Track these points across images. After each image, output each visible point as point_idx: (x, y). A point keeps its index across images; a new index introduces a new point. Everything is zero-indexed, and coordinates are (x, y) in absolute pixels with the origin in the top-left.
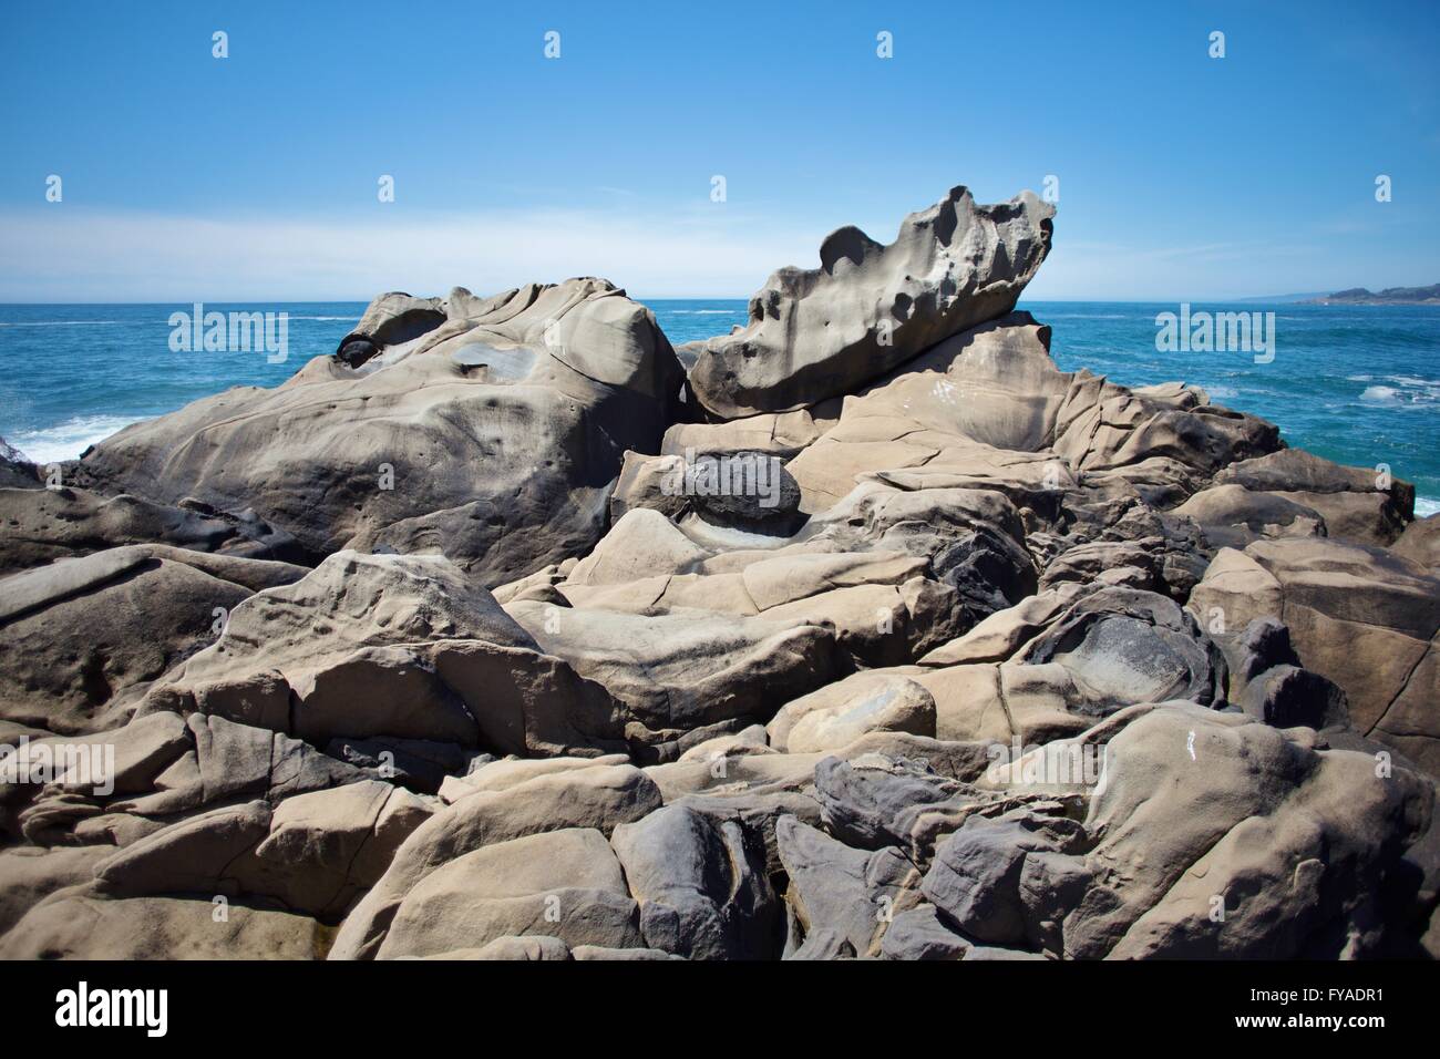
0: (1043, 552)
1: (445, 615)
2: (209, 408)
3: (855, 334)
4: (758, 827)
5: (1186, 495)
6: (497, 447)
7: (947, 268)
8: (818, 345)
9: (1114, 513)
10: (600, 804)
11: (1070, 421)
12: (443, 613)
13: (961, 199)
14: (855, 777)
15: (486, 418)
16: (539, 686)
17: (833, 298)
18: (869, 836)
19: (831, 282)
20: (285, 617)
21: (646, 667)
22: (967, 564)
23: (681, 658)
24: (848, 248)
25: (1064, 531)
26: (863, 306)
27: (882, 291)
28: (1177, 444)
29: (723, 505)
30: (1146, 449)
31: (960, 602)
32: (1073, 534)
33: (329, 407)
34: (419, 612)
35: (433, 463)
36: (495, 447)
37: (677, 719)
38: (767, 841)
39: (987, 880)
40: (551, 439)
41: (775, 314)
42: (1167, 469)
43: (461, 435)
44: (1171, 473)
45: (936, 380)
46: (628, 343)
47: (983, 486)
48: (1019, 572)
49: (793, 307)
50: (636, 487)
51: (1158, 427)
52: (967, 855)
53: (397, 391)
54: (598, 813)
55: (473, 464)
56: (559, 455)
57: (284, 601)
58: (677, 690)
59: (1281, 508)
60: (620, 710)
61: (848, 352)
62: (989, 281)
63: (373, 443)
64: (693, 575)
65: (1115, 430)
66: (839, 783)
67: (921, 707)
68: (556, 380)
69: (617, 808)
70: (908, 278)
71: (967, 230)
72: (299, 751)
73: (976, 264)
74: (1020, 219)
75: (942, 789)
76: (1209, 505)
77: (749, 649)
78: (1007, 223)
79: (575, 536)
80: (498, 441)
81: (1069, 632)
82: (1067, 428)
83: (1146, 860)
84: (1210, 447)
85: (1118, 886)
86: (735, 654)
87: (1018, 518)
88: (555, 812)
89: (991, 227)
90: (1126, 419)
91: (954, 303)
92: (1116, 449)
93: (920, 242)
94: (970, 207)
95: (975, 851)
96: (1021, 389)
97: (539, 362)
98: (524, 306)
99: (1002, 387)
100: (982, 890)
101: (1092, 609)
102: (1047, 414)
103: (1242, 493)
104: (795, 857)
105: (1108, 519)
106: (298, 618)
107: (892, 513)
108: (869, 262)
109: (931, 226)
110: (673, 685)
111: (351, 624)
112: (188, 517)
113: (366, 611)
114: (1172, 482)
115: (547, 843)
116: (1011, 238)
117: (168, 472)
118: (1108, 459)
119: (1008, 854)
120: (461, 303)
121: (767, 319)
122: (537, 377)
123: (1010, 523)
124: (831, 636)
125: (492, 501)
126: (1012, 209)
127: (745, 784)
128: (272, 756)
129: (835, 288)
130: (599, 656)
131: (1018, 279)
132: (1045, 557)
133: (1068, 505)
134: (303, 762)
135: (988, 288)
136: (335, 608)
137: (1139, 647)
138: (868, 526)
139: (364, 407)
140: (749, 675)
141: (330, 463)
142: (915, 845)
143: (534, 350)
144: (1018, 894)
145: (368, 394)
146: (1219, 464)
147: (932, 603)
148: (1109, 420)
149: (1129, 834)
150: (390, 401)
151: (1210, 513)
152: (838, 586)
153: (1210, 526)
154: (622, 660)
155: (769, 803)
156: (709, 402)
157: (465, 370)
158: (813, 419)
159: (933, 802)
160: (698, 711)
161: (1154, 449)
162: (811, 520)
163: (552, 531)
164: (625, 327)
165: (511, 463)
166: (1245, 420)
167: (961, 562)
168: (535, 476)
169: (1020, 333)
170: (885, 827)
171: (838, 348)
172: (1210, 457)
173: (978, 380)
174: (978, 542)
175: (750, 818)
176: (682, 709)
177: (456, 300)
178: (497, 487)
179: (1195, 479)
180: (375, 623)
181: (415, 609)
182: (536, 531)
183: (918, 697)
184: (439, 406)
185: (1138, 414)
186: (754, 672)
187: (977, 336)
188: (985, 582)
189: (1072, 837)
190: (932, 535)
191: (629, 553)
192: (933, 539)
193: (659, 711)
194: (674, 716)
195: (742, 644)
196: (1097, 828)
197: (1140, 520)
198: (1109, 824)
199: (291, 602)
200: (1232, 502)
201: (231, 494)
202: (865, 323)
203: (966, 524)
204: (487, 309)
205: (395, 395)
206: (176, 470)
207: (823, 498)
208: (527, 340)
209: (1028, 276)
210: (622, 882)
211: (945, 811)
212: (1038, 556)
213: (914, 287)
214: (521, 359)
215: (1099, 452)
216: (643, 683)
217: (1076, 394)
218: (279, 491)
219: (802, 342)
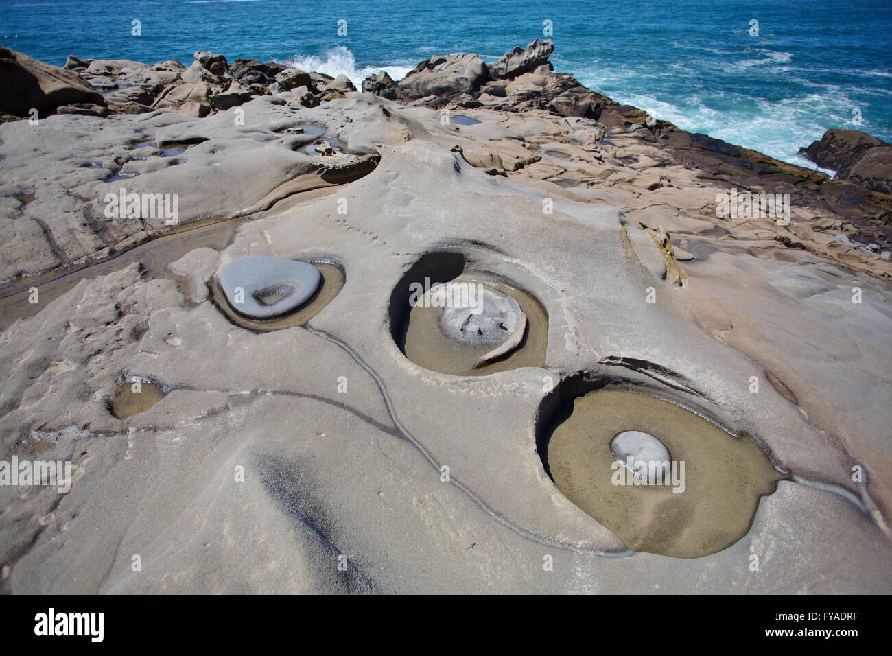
3: (517, 66)
7: (534, 54)
8: (511, 68)
15: (461, 80)
17: (515, 59)
24: (518, 50)
26: (519, 61)
27: (523, 58)
28: (563, 85)
29: (496, 92)
40: (470, 83)
41: (505, 62)
43: (458, 83)
45: (531, 74)
46: (481, 67)
49: (508, 61)
50: (483, 91)
51: (563, 82)
56: (472, 85)
61: (516, 69)
65: (554, 83)
68: (470, 74)
71: (538, 47)
73: (539, 53)
74: (548, 45)
78: (545, 46)
80: (463, 83)
82: (547, 83)
89: (542, 47)
90: (559, 81)
91: (535, 60)
92: (553, 86)
93: (530, 50)
94: (538, 43)
96: (543, 76)
97: (467, 71)
99: (540, 75)
108: (521, 53)
109: (532, 46)
116: (546, 49)
131: (547, 56)
135: (541, 58)
143: (466, 68)
150: (446, 77)
156: (494, 77)
157: (455, 71)
158: (510, 81)
161: (559, 86)
165: (466, 85)
169: (546, 65)
173: (537, 74)
184: (453, 78)
187: (538, 67)
202: (520, 64)
213: (528, 58)
214: (464, 70)
219: (509, 67)
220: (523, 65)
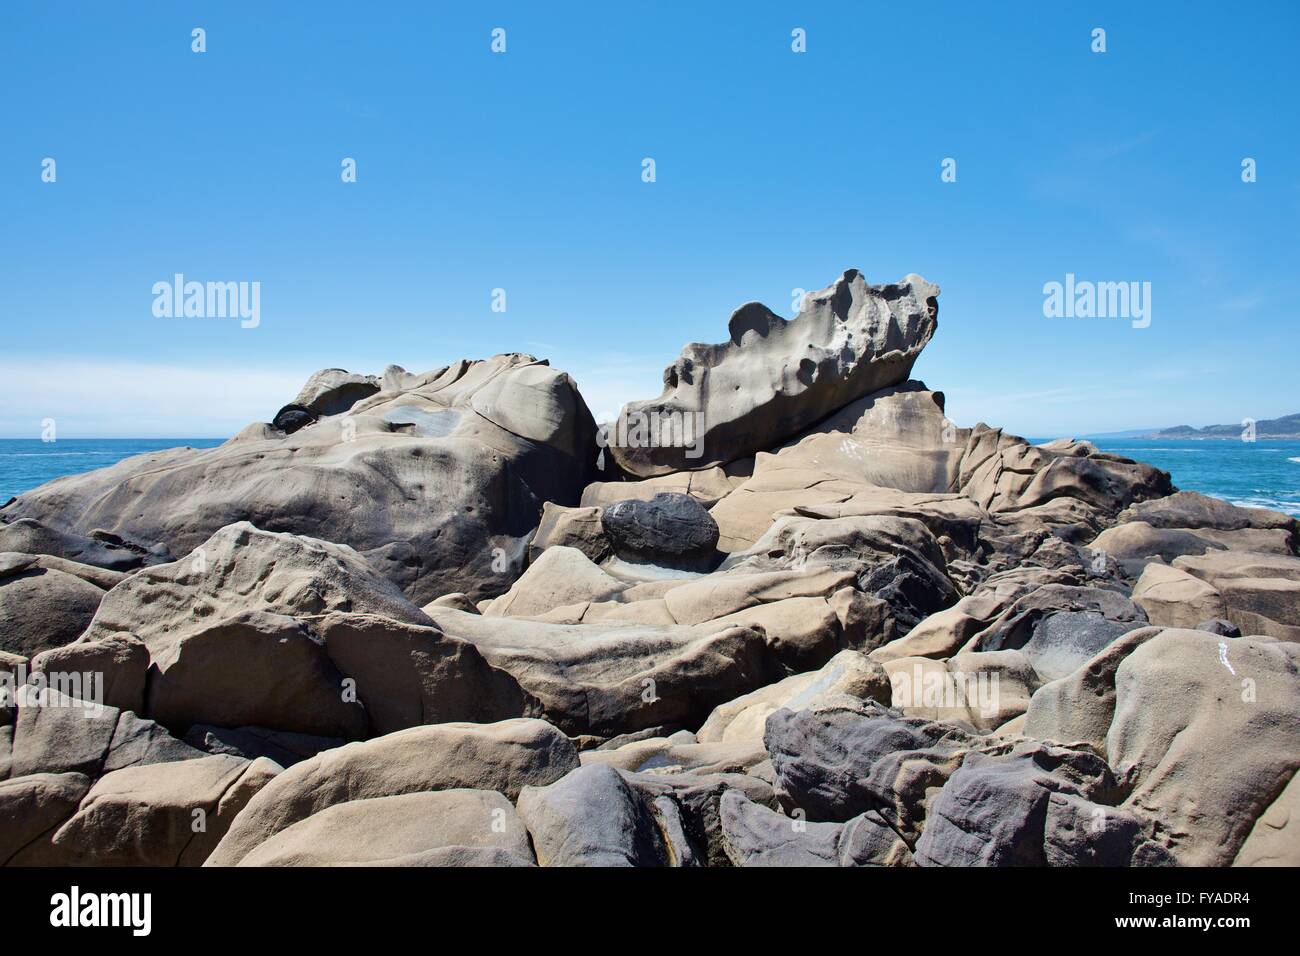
0: (966, 578)
1: (342, 590)
2: (141, 463)
3: (764, 396)
4: (697, 809)
5: (1094, 534)
6: (419, 492)
7: (846, 339)
8: (730, 407)
9: (1030, 545)
10: (503, 762)
11: (974, 470)
12: (340, 588)
13: (855, 281)
14: (817, 724)
15: (410, 466)
16: (441, 671)
17: (742, 366)
18: (839, 801)
19: (740, 352)
20: (164, 598)
21: (564, 665)
22: (893, 586)
23: (601, 658)
24: (754, 321)
25: (983, 561)
26: (770, 372)
27: (787, 359)
28: (1078, 485)
29: (642, 541)
30: (1050, 490)
31: (891, 616)
32: (992, 564)
33: (258, 457)
34: (312, 585)
35: (354, 505)
36: (417, 493)
37: (596, 723)
38: (709, 829)
39: (1003, 833)
40: (472, 487)
41: (689, 380)
42: (1073, 508)
43: (384, 481)
44: (1077, 512)
45: (842, 438)
46: (549, 404)
47: (901, 514)
48: (944, 598)
49: (705, 374)
50: (554, 534)
51: (1059, 470)
52: (973, 801)
53: (325, 444)
54: (500, 774)
55: (394, 508)
56: (480, 502)
57: (164, 580)
58: (597, 690)
59: (1189, 541)
60: (533, 708)
61: (758, 413)
62: (884, 351)
63: (295, 487)
64: (612, 603)
65: (1017, 475)
66: (798, 734)
67: (875, 681)
68: (480, 434)
69: (525, 769)
70: (811, 346)
71: (861, 306)
72: (148, 733)
73: (872, 335)
74: (908, 297)
75: (925, 731)
76: (1119, 540)
77: (676, 652)
78: (897, 301)
79: (492, 580)
80: (421, 487)
81: (1016, 625)
82: (970, 477)
83: (1202, 805)
84: (1110, 489)
85: (1171, 844)
86: (660, 656)
87: (937, 546)
88: (447, 768)
89: (882, 304)
90: (1026, 464)
91: (854, 369)
92: (1021, 492)
93: (820, 317)
94: (863, 287)
95: (983, 794)
96: (923, 445)
97: (465, 419)
98: (454, 378)
99: (904, 443)
100: (996, 850)
101: (1036, 606)
102: (950, 466)
103: (1149, 529)
104: (746, 839)
105: (1025, 550)
106: (178, 599)
107: (813, 538)
108: (774, 335)
109: (829, 302)
110: (593, 685)
111: (236, 602)
112: (92, 546)
113: (253, 587)
114: (1080, 520)
115: (433, 801)
116: (902, 314)
117: (87, 518)
118: (1014, 502)
119: (1027, 794)
120: (395, 379)
121: (681, 385)
122: (461, 433)
123: (929, 550)
124: (762, 640)
125: (410, 542)
126: (901, 288)
127: (679, 767)
128: (112, 738)
129: (743, 358)
130: (512, 652)
131: (910, 349)
132: (969, 584)
133: (984, 536)
134: (149, 747)
135: (883, 356)
136: (220, 585)
137: (1095, 636)
138: (788, 557)
139: (290, 457)
140: (676, 676)
141: (250, 506)
142: (899, 804)
143: (461, 412)
144: (1043, 855)
145: (296, 445)
146: (1120, 504)
147: (863, 614)
148: (1010, 466)
149: (1170, 774)
150: (317, 452)
151: (1123, 547)
152: (764, 601)
153: (1125, 558)
154: (536, 656)
155: (710, 782)
156: (627, 463)
157: (393, 428)
158: (727, 476)
159: (916, 749)
160: (620, 715)
161: (1058, 490)
162: (730, 557)
163: (469, 574)
164: (547, 389)
165: (431, 508)
166: (1138, 465)
167: (886, 585)
168: (454, 520)
169: (917, 397)
170: (859, 782)
171: (749, 408)
172: (1111, 498)
173: (881, 439)
174: (902, 565)
175: (687, 797)
176: (602, 713)
177: (390, 376)
178: (416, 529)
179: (1100, 519)
180: (262, 599)
181: (309, 582)
182: (453, 574)
183: (870, 670)
184: (368, 454)
185: (1037, 460)
186: (681, 672)
187: (876, 400)
188: (912, 606)
189: (1099, 779)
190: (855, 559)
191: (547, 588)
192: (857, 563)
193: (576, 713)
194: (593, 720)
195: (666, 646)
196: (1126, 770)
197: (1056, 549)
198: (1140, 764)
199: (172, 581)
200: (1141, 536)
201: (146, 538)
202: (773, 386)
203: (888, 549)
204: (420, 383)
205: (323, 447)
206: (95, 516)
207: (740, 543)
208: (454, 404)
209: (920, 346)
210: (528, 849)
211: (933, 759)
212: (961, 584)
213: (817, 354)
214: (448, 419)
215: (1005, 494)
216: (558, 680)
217: (976, 445)
218: (196, 534)
219: (715, 402)
220: (795, 388)
